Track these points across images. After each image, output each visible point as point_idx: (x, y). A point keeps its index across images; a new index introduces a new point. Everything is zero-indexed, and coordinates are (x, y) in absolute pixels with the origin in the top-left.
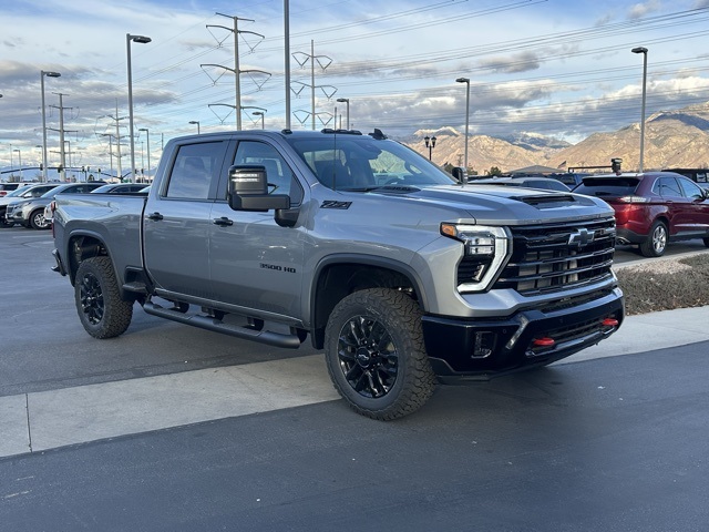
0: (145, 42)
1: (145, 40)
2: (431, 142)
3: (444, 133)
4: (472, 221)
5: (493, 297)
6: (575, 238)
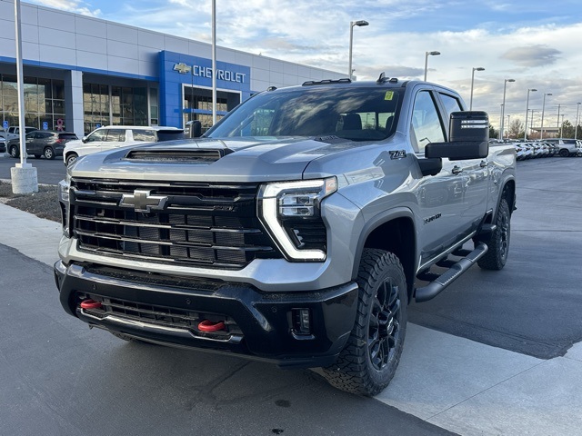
6: (126, 201)
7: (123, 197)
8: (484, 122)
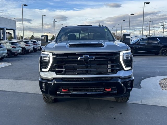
0: (149, 3)
6: (80, 59)
7: (79, 58)
8: (129, 36)
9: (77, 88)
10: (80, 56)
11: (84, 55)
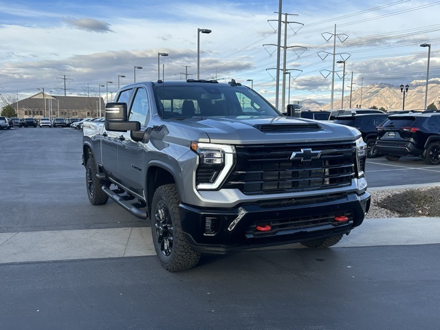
0: (208, 33)
1: (208, 32)
2: (405, 88)
3: (433, 82)
4: (208, 140)
5: (222, 195)
6: (297, 155)
7: (294, 154)
9: (288, 221)
10: (295, 151)
11: (303, 147)
